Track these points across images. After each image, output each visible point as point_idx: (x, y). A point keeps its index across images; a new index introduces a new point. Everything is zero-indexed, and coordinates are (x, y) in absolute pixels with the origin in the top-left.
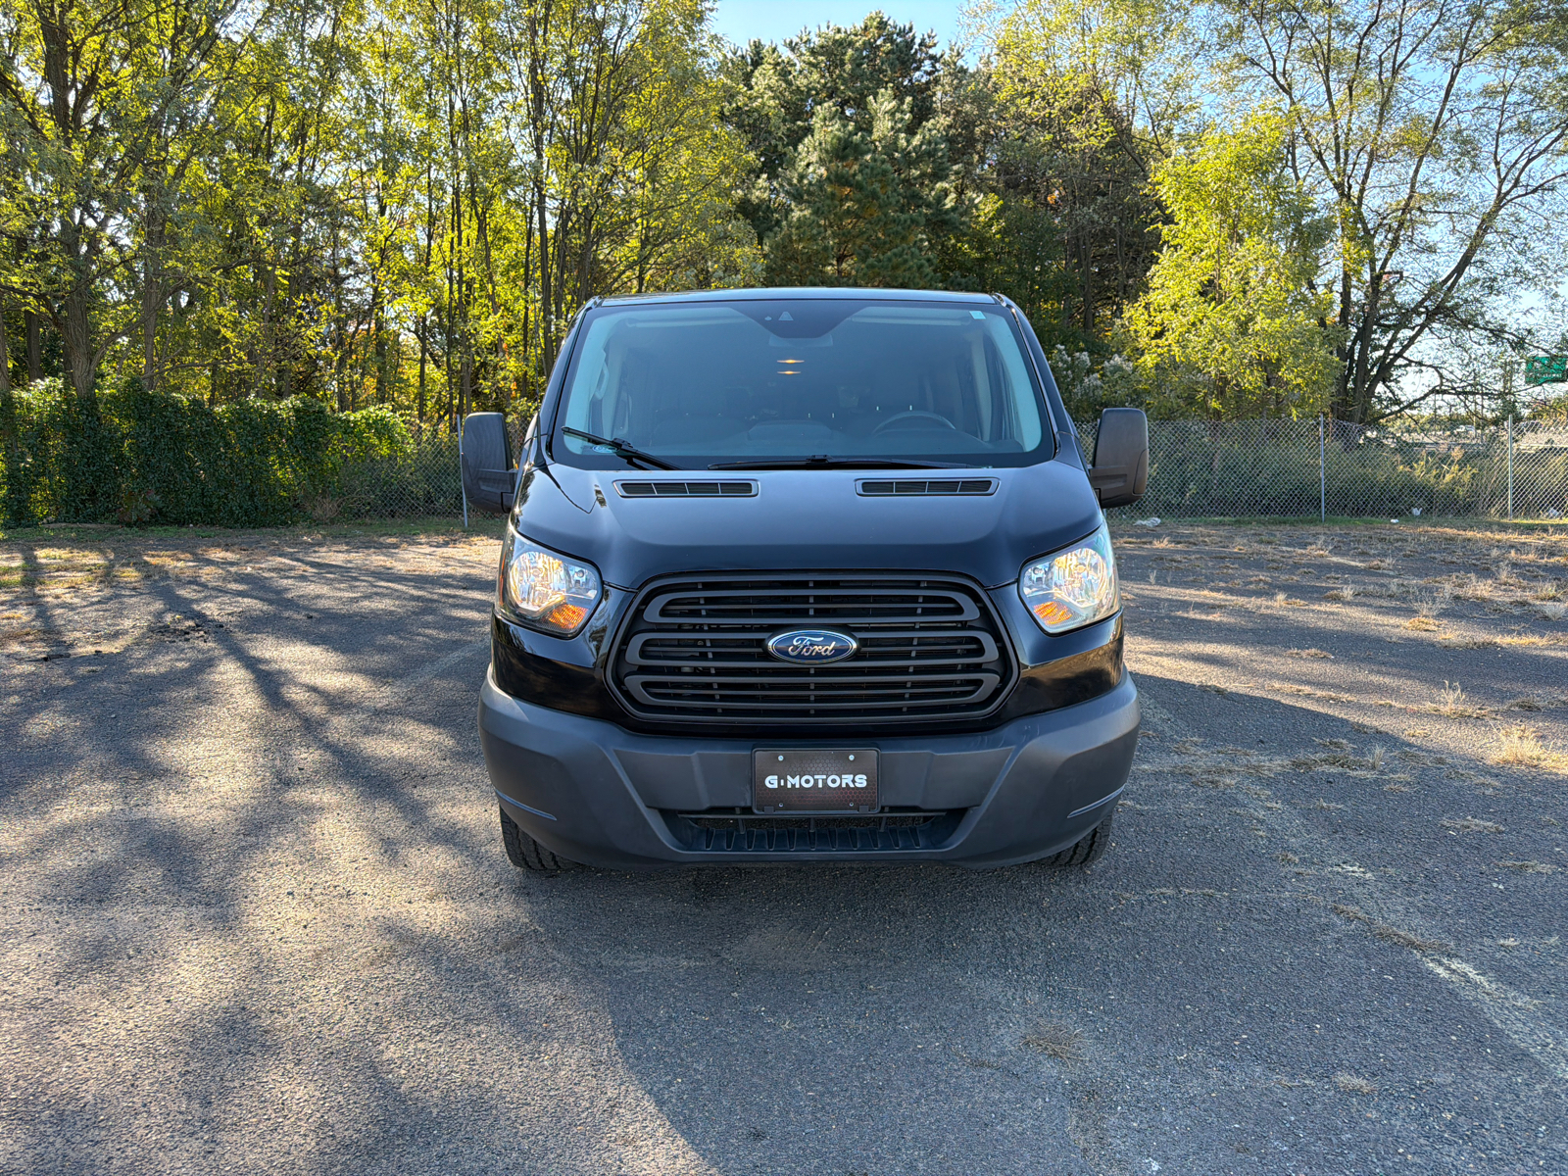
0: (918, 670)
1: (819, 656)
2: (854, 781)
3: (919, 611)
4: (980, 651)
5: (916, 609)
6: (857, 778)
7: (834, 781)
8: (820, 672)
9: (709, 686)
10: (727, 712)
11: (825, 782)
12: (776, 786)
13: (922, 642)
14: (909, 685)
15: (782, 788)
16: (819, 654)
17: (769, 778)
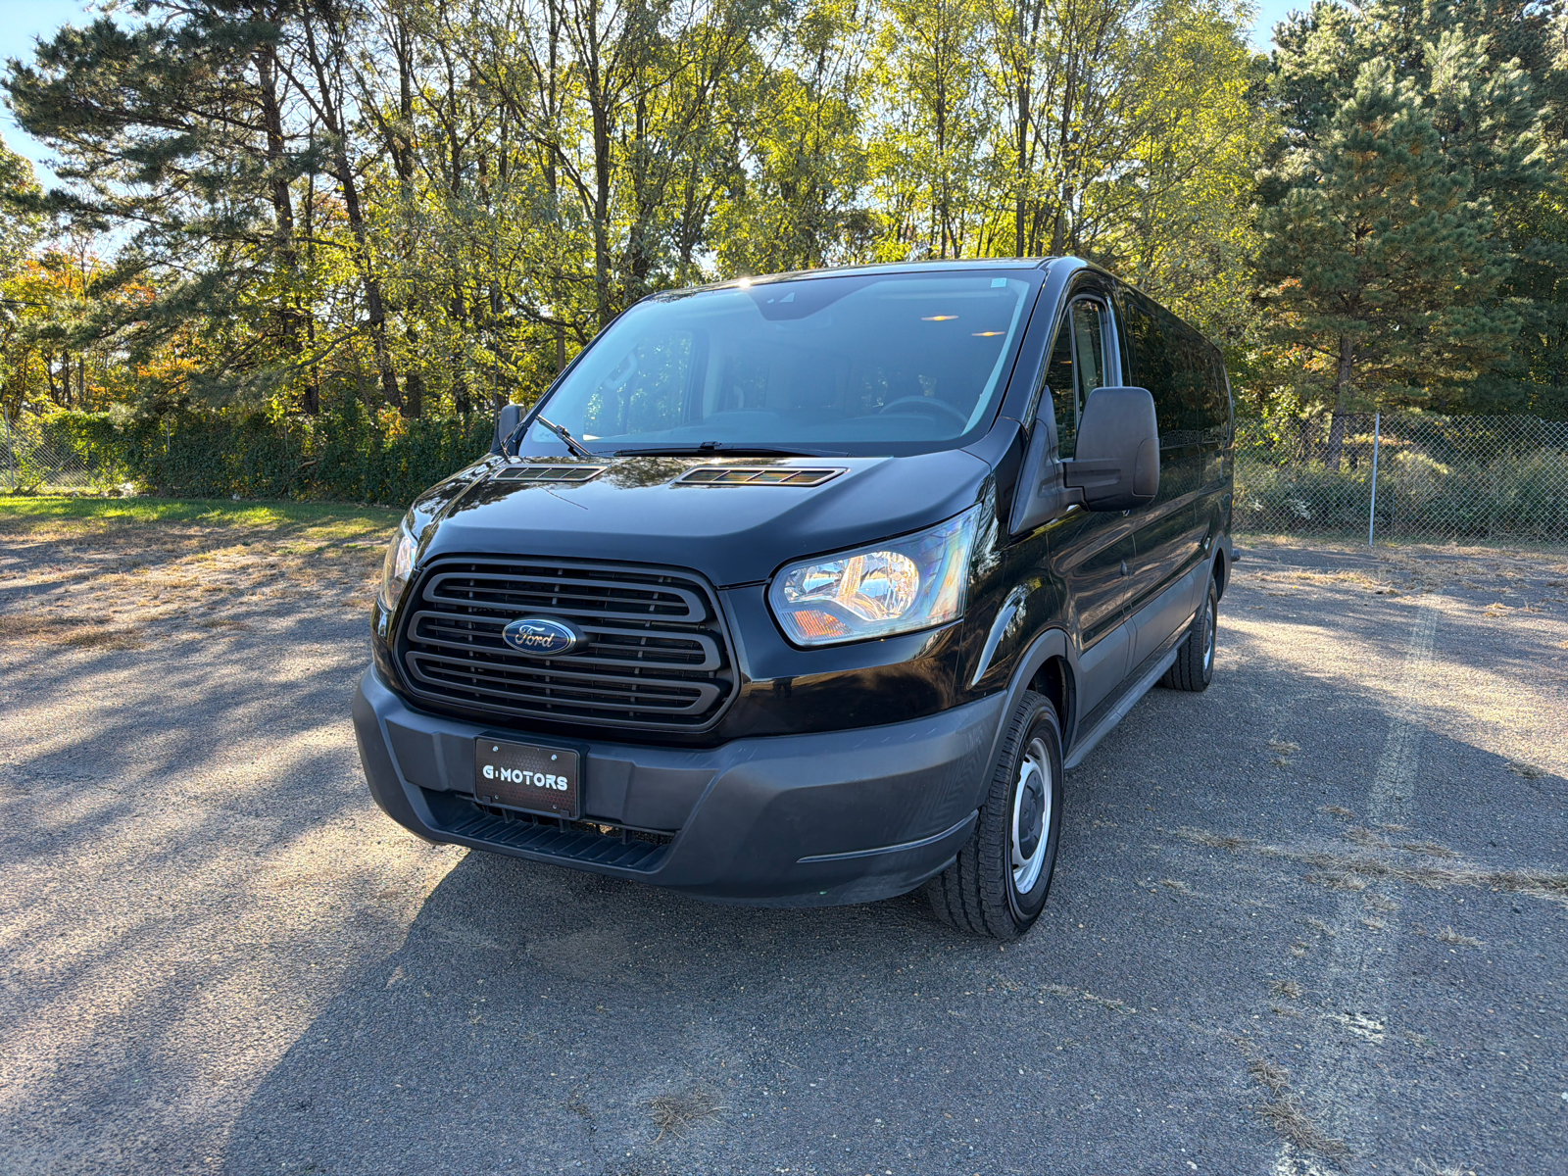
0: (644, 673)
1: (540, 647)
2: (556, 783)
3: (652, 608)
4: (701, 659)
5: (649, 605)
6: (560, 778)
7: (539, 780)
8: (554, 666)
9: (467, 669)
10: (484, 698)
11: (532, 778)
13: (651, 642)
14: (634, 688)
15: (497, 780)
16: (540, 645)
17: (486, 768)
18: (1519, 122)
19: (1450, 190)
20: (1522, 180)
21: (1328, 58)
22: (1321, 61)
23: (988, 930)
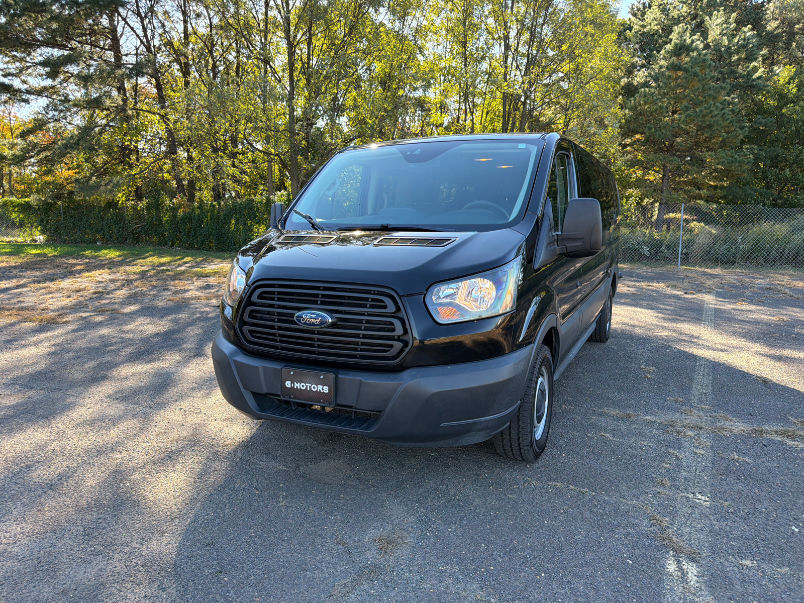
0: (365, 337)
1: (313, 324)
2: (323, 389)
3: (368, 306)
4: (393, 330)
5: (367, 304)
6: (325, 387)
7: (314, 388)
8: (319, 333)
9: (274, 335)
10: (283, 348)
11: (310, 387)
12: (290, 386)
13: (368, 322)
14: (360, 344)
15: (292, 388)
16: (313, 323)
17: (287, 382)
18: (750, 58)
19: (719, 91)
20: (752, 86)
21: (656, 22)
22: (653, 24)
23: (522, 457)
